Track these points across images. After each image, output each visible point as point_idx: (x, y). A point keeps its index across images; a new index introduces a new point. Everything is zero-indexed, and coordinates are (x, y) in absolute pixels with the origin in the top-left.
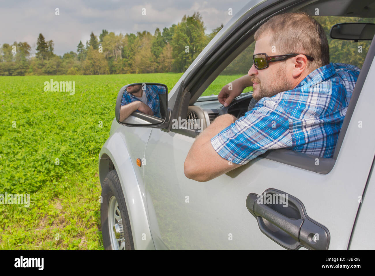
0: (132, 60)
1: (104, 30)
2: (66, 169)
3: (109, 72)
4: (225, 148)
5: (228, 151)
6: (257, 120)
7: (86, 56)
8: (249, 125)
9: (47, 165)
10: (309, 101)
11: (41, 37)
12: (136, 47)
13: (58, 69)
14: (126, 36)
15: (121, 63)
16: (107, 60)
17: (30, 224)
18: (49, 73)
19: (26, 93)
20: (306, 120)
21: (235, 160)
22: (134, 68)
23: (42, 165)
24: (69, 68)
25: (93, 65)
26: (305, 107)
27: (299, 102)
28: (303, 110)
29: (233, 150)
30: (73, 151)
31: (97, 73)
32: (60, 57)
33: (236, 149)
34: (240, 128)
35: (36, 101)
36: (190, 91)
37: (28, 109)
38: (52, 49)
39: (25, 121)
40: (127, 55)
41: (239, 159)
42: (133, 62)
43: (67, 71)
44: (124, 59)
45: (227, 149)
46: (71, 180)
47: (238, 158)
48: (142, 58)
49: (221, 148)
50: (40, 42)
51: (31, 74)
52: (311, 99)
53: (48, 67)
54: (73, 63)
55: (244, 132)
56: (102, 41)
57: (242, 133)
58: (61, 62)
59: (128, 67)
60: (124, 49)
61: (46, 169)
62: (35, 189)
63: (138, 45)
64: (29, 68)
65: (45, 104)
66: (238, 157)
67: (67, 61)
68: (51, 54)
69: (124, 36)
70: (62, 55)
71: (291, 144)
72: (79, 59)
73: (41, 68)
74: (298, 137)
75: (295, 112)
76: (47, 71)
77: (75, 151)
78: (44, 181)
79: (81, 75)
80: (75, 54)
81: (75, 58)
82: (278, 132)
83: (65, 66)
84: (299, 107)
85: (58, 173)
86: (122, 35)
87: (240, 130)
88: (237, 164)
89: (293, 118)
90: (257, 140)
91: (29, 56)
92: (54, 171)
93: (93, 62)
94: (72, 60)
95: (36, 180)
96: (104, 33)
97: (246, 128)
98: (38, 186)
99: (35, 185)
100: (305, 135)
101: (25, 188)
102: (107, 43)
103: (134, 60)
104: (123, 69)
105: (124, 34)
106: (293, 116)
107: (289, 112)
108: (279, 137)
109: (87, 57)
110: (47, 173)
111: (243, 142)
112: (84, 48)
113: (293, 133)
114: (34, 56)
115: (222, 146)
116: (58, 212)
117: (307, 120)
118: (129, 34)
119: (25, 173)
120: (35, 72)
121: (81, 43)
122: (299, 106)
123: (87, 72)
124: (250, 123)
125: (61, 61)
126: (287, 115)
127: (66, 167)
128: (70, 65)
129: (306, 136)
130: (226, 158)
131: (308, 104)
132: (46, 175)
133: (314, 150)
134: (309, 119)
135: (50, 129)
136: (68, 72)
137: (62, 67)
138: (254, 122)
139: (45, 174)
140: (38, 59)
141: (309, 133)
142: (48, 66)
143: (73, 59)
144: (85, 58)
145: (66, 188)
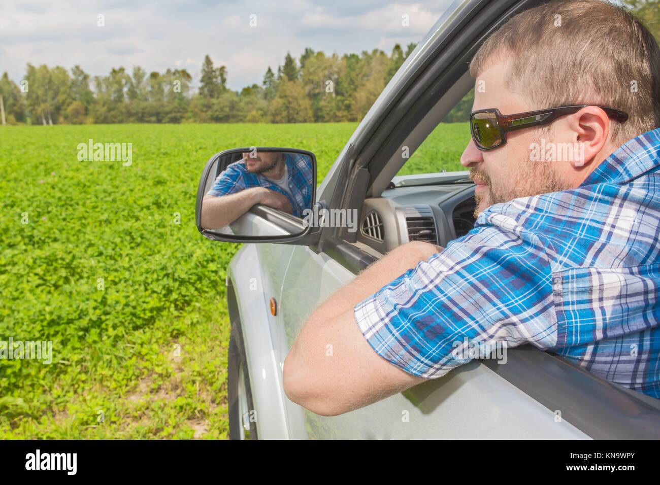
0: (350, 99)
1: (308, 49)
2: (200, 289)
3: (312, 119)
4: (389, 329)
5: (393, 338)
6: (472, 255)
7: (276, 91)
8: (452, 269)
9: (165, 281)
10: (610, 221)
11: (208, 61)
12: (360, 76)
13: (232, 113)
14: (343, 59)
15: (333, 104)
16: (310, 99)
17: (120, 387)
18: (217, 120)
19: (169, 152)
20: (600, 270)
21: (412, 365)
22: (354, 112)
23: (158, 280)
24: (249, 111)
25: (287, 108)
26: (599, 236)
27: (583, 222)
28: (592, 245)
29: (406, 336)
30: (216, 257)
31: (293, 121)
32: (237, 93)
33: (414, 332)
34: (428, 277)
35: (180, 166)
36: (368, 166)
37: (163, 181)
38: (224, 81)
39: (152, 200)
40: (344, 91)
41: (422, 362)
42: (353, 102)
43: (245, 117)
44: (339, 98)
45: (391, 332)
46: (204, 310)
47: (419, 360)
48: (368, 95)
49: (378, 327)
50: (206, 69)
51: (191, 120)
52: (618, 216)
53: (217, 111)
54: (256, 103)
55: (436, 287)
56: (303, 66)
57: (430, 291)
58: (236, 102)
59: (344, 110)
60: (340, 80)
61: (164, 287)
62: (139, 322)
63: (363, 73)
64: (187, 112)
65: (192, 172)
66: (419, 356)
67: (246, 99)
68: (221, 88)
69: (340, 58)
70: (240, 90)
71: (552, 339)
72: (266, 96)
73: (206, 112)
74: (576, 322)
75: (569, 246)
76: (215, 116)
77: (219, 257)
78: (159, 310)
79: (267, 123)
80: (259, 89)
81: (259, 96)
82: (525, 297)
83: (243, 108)
84: (581, 235)
85: (184, 296)
86: (336, 56)
87: (426, 282)
88: (416, 375)
89: (565, 260)
90: (471, 310)
91: (188, 90)
92: (178, 292)
93: (286, 102)
94: (255, 99)
95: (145, 306)
96: (308, 54)
97: (442, 276)
98: (146, 317)
99: (142, 315)
100: (595, 321)
101: (123, 320)
102: (312, 70)
103: (355, 99)
104: (335, 113)
105: (341, 55)
106: (565, 256)
107: (554, 244)
108: (525, 310)
109: (278, 94)
110: (165, 296)
111: (434, 314)
112: (273, 79)
113: (562, 308)
114: (197, 91)
115: (381, 324)
116: (171, 368)
117: (605, 272)
118: (349, 55)
119: (128, 294)
120: (198, 118)
121: (270, 70)
122: (582, 231)
123: (278, 119)
124: (452, 264)
125: (236, 99)
126: (549, 251)
127: (199, 286)
128: (250, 106)
129: (600, 324)
130: (389, 357)
131: (607, 228)
132: (164, 299)
133: (616, 359)
134: (609, 270)
135: (190, 215)
136: (248, 118)
137: (238, 110)
138: (464, 260)
139: (161, 296)
140: (202, 96)
141: (608, 316)
142: (216, 107)
143: (256, 96)
144: (275, 96)
145: (193, 324)
